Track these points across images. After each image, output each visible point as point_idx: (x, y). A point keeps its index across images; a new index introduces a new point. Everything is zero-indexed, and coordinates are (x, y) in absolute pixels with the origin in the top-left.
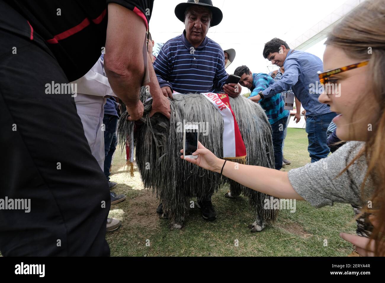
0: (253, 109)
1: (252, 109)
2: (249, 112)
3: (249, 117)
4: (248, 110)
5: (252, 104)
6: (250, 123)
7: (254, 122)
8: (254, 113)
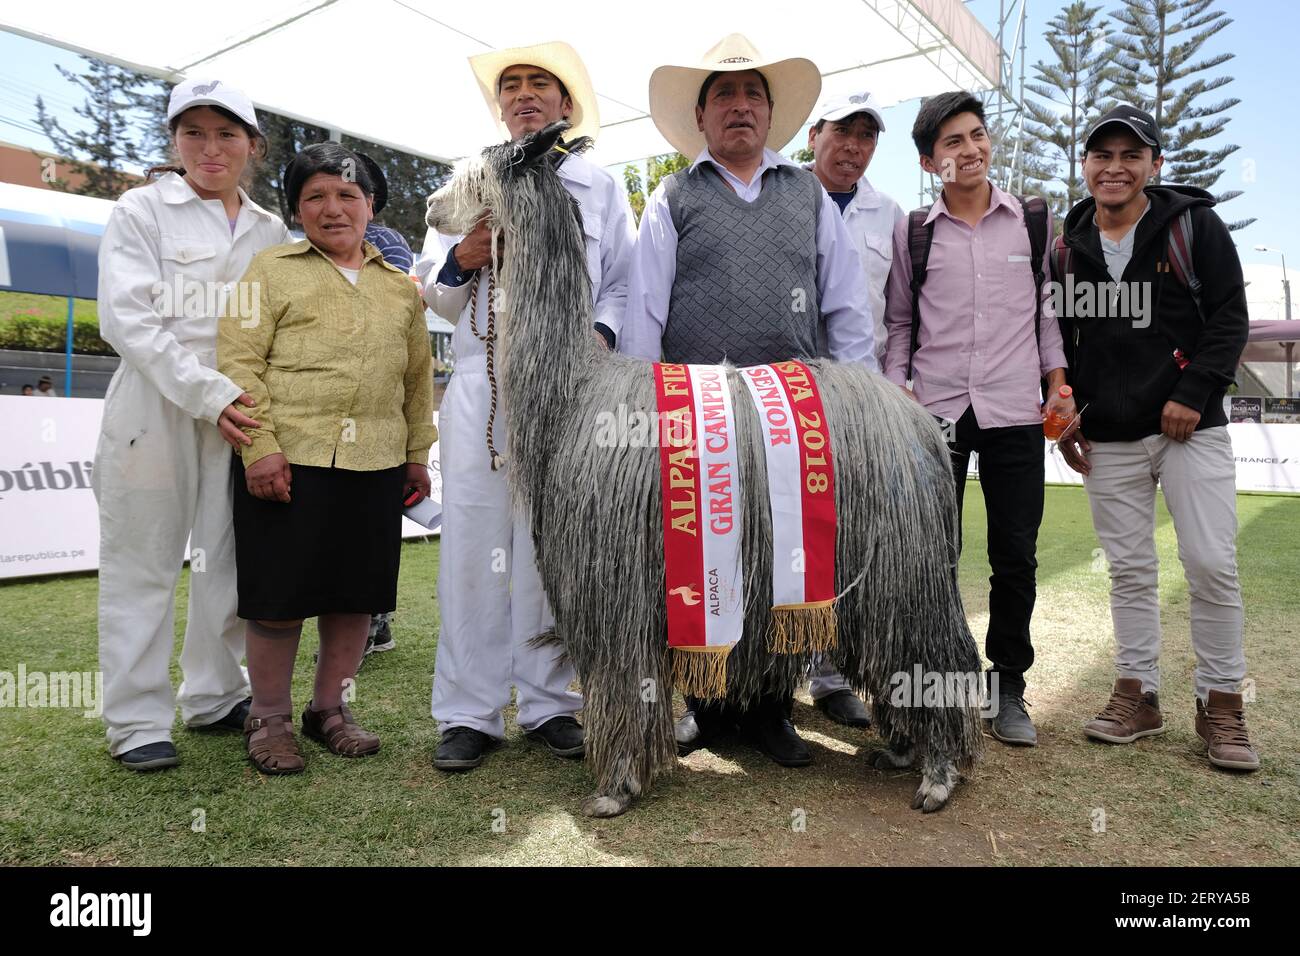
0: (910, 423)
1: (906, 423)
2: (896, 433)
3: (899, 447)
4: (894, 426)
5: (907, 405)
6: (899, 468)
7: (912, 466)
8: (913, 434)
